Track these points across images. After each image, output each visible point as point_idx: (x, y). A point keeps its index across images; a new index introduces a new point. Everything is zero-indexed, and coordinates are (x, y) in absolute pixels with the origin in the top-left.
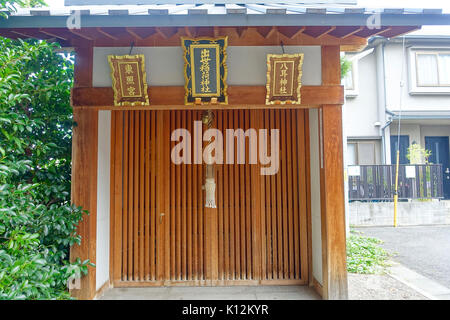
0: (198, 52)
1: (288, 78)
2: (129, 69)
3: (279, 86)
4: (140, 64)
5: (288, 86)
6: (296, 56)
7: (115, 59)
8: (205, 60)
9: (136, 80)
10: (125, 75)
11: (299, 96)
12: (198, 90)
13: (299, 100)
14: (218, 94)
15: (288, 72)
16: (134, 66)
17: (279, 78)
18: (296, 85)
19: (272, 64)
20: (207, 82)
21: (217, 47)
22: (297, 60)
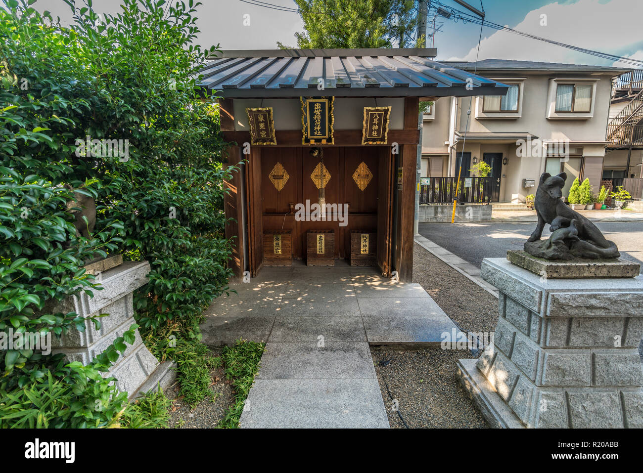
0: (312, 105)
1: (379, 124)
2: (261, 118)
3: (371, 131)
4: (269, 114)
5: (378, 131)
6: (386, 108)
7: (251, 111)
8: (317, 112)
9: (266, 126)
10: (258, 122)
11: (386, 138)
12: (312, 134)
13: (386, 141)
14: (327, 136)
15: (379, 120)
16: (265, 116)
17: (372, 125)
18: (384, 130)
19: (367, 114)
20: (319, 128)
21: (327, 101)
22: (386, 111)
